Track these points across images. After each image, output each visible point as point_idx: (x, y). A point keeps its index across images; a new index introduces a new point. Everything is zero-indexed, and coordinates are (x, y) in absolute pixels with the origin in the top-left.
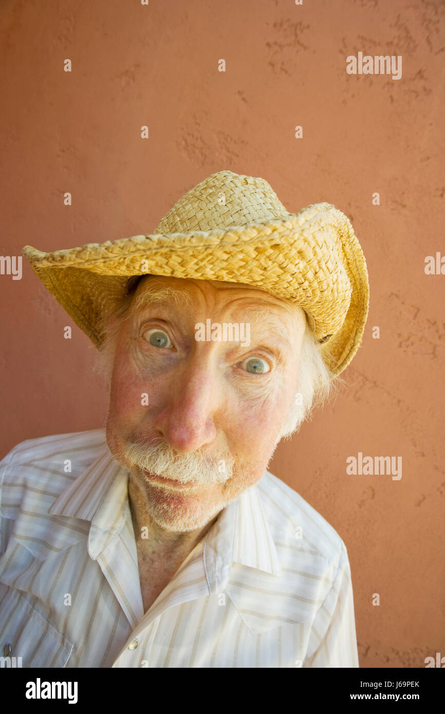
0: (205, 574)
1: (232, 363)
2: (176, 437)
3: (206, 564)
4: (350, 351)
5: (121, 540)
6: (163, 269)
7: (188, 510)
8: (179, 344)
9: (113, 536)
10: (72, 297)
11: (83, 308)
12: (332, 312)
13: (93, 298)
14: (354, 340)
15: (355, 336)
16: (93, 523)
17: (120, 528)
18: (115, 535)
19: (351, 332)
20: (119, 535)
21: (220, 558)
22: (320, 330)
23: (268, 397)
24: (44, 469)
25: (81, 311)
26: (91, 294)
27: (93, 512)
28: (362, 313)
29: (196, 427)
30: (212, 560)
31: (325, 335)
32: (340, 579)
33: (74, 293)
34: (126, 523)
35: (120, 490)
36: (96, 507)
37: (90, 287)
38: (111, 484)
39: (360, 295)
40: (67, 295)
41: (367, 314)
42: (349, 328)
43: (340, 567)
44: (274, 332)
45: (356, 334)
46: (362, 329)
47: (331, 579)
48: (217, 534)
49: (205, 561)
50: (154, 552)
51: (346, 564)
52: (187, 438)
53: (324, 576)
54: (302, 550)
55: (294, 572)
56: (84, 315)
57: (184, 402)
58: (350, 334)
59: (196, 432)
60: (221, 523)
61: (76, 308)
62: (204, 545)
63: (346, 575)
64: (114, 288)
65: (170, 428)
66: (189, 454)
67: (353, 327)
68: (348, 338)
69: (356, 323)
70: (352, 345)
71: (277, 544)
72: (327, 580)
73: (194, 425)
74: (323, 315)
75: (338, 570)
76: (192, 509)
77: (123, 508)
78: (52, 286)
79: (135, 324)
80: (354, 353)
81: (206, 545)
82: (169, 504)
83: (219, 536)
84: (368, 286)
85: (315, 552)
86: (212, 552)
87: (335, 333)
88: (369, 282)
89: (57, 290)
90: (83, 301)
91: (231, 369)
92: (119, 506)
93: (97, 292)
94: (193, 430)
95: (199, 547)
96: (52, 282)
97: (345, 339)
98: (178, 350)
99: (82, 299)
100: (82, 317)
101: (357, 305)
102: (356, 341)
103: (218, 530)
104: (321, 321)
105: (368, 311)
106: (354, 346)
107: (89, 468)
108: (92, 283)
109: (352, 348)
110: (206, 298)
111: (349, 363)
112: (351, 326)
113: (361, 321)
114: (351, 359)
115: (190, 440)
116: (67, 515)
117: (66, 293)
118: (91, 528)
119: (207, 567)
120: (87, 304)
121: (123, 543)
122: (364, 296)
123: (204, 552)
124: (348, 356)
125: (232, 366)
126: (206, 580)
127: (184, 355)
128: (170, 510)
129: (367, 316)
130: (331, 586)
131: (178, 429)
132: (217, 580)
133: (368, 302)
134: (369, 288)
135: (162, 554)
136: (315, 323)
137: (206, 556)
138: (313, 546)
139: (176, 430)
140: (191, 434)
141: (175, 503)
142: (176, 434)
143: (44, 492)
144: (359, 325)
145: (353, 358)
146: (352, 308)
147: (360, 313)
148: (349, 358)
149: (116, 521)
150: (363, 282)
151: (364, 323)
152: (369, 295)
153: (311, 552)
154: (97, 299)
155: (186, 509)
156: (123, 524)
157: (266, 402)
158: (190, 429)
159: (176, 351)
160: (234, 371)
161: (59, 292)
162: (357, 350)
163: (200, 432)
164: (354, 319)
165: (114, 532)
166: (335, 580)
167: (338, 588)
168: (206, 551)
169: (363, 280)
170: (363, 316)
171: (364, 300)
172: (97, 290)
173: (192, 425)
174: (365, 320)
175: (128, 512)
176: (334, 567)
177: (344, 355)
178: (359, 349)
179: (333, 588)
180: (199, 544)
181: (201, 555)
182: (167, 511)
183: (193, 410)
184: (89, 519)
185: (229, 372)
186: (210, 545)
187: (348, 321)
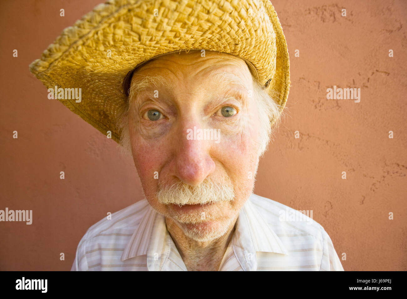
0: (240, 264)
1: (210, 115)
2: (185, 174)
3: (238, 258)
4: (285, 92)
5: (171, 261)
6: (132, 37)
7: (212, 229)
8: (169, 113)
9: (164, 260)
10: (92, 115)
11: (103, 121)
12: (266, 56)
13: (107, 112)
14: (285, 83)
15: (285, 80)
16: (148, 255)
17: (168, 254)
18: (166, 259)
19: (282, 78)
20: (169, 258)
21: (246, 251)
22: (262, 77)
23: (242, 132)
24: (110, 235)
25: (102, 123)
26: (105, 110)
27: (146, 249)
28: (285, 60)
29: (198, 162)
30: (241, 254)
31: (266, 81)
32: (327, 247)
33: (92, 111)
34: (172, 250)
35: (161, 228)
36: (147, 245)
37: (102, 105)
38: (154, 226)
39: (280, 46)
40: (88, 114)
41: (289, 59)
42: (279, 76)
43: (324, 239)
44: (233, 85)
45: (286, 78)
46: (288, 72)
47: (321, 248)
48: (239, 237)
49: (236, 256)
50: (198, 265)
51: (327, 236)
52: (194, 172)
53: (315, 247)
54: (295, 235)
55: (296, 251)
56: (105, 126)
57: (184, 148)
58: (282, 80)
59: (199, 165)
60: (239, 229)
61: (98, 122)
62: (232, 247)
63: (329, 244)
64: (116, 97)
65: (179, 169)
66: (199, 184)
67: (282, 74)
68: (281, 84)
69: (283, 69)
70: (285, 87)
71: (278, 235)
72: (318, 250)
73: (196, 161)
74: (262, 61)
75: (323, 241)
76: (214, 227)
77: (166, 240)
78: (74, 108)
79: (134, 111)
80: (288, 92)
81: (234, 246)
82: (197, 228)
83: (241, 237)
84: (284, 36)
85: (304, 234)
86: (240, 249)
87: (272, 77)
88: (284, 33)
89: (79, 110)
90: (101, 116)
91: (211, 119)
92: (163, 239)
93: (108, 107)
94: (196, 164)
95: (229, 250)
96: (73, 105)
97: (279, 85)
98: (169, 118)
99: (100, 114)
100: (105, 127)
101: (280, 56)
102: (287, 83)
103: (239, 234)
104: (261, 68)
105: (289, 58)
106: (286, 87)
107: (139, 224)
108: (103, 101)
109: (285, 89)
110: (176, 75)
111: (286, 100)
112: (280, 74)
113: (287, 67)
114: (287, 97)
115: (196, 173)
116: (132, 257)
117: (87, 112)
118: (147, 259)
119: (239, 260)
120: (105, 118)
121: (174, 262)
122: (284, 46)
123: (234, 251)
124: (285, 96)
125: (211, 117)
126: (242, 268)
127: (174, 119)
128: (200, 232)
129: (289, 61)
130: (322, 253)
131: (185, 167)
132: (249, 266)
133: (287, 50)
134: (285, 38)
135: (205, 264)
136: (257, 72)
137: (237, 253)
138: (302, 231)
139: (184, 169)
140: (196, 167)
141: (202, 226)
142: (185, 172)
143: (116, 249)
144: (285, 70)
145: (288, 96)
146: (278, 60)
147: (284, 61)
148: (285, 97)
149: (164, 249)
150: (280, 35)
151: (289, 67)
152: (286, 44)
153: (302, 235)
154: (110, 112)
155: (211, 229)
156: (170, 250)
157: (243, 136)
158: (194, 165)
159: (168, 119)
160: (213, 120)
161: (81, 112)
162: (289, 89)
163: (202, 164)
164: (281, 67)
165: (165, 257)
166: (323, 248)
167: (328, 253)
168: (235, 250)
169: (279, 32)
170: (287, 62)
171: (284, 49)
172: (108, 106)
173: (194, 162)
174: (289, 64)
175: (171, 242)
176: (320, 240)
177: (282, 96)
178: (291, 88)
179: (324, 254)
180: (228, 248)
181: (233, 254)
182: (198, 233)
183: (192, 151)
184: (145, 254)
185: (211, 121)
186: (237, 245)
187: (278, 71)
